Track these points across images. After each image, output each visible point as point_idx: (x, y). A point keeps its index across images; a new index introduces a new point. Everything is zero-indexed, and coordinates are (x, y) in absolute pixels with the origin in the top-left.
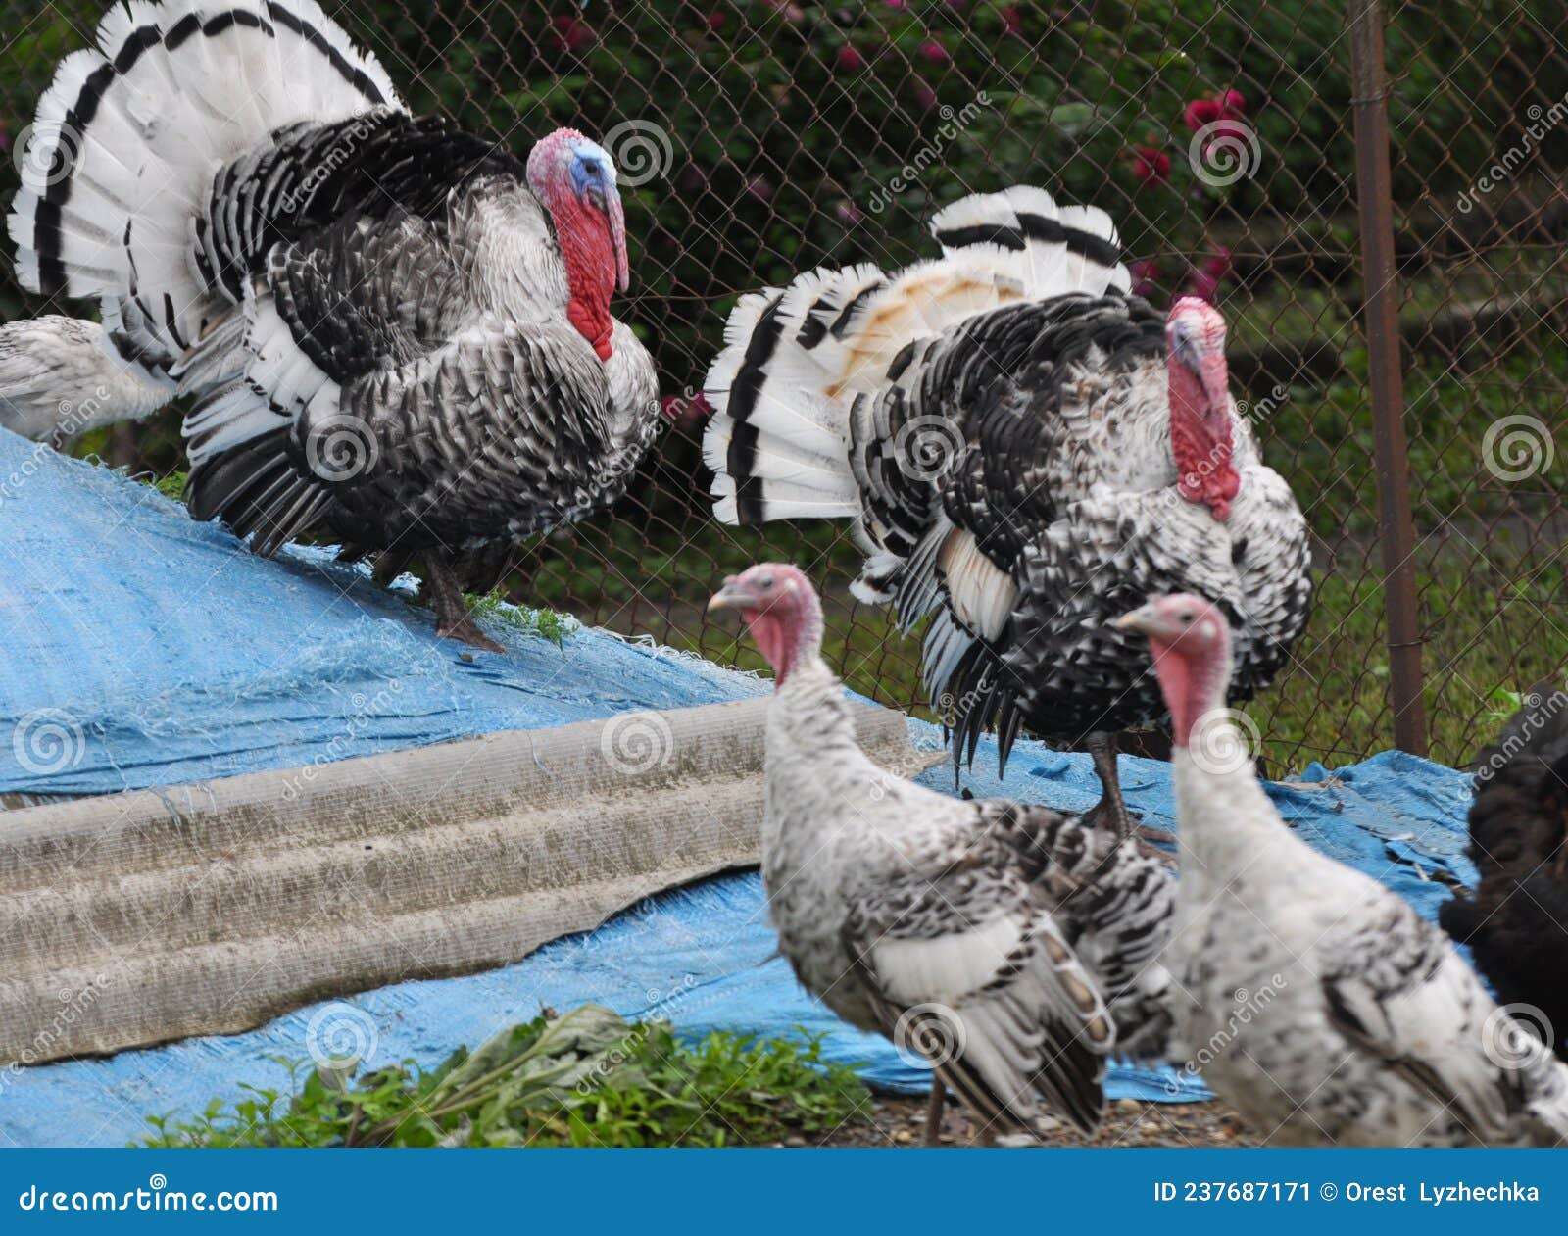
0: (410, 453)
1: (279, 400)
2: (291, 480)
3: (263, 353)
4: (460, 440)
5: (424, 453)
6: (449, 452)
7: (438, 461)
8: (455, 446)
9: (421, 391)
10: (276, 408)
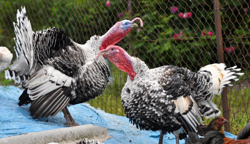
0: (86, 84)
1: (58, 83)
2: (64, 97)
3: (52, 75)
4: (94, 81)
5: (89, 85)
6: (93, 84)
7: (91, 86)
8: (94, 82)
9: (86, 73)
10: (57, 85)
